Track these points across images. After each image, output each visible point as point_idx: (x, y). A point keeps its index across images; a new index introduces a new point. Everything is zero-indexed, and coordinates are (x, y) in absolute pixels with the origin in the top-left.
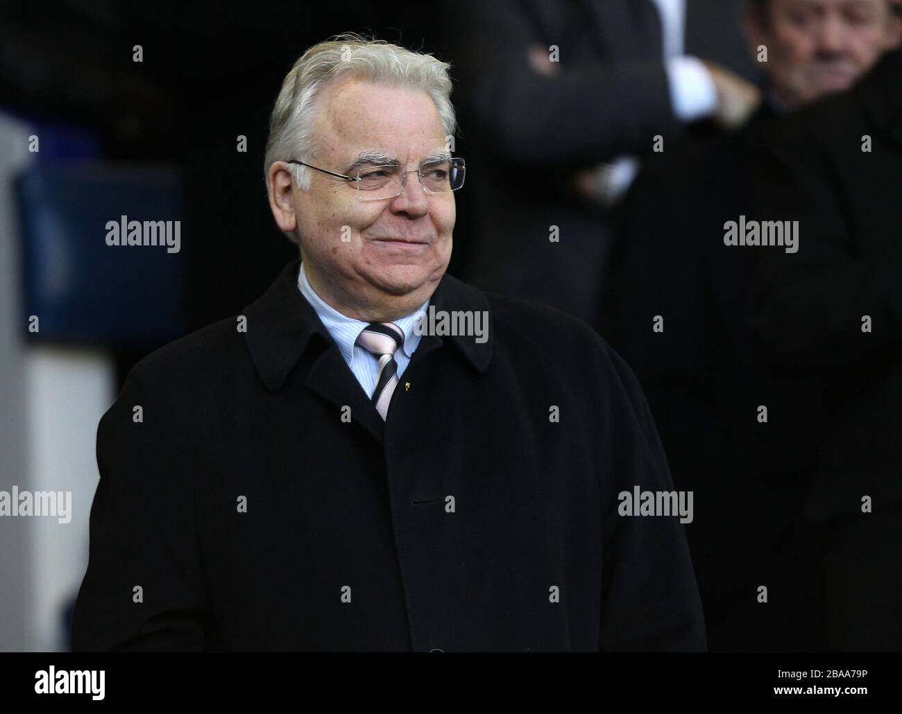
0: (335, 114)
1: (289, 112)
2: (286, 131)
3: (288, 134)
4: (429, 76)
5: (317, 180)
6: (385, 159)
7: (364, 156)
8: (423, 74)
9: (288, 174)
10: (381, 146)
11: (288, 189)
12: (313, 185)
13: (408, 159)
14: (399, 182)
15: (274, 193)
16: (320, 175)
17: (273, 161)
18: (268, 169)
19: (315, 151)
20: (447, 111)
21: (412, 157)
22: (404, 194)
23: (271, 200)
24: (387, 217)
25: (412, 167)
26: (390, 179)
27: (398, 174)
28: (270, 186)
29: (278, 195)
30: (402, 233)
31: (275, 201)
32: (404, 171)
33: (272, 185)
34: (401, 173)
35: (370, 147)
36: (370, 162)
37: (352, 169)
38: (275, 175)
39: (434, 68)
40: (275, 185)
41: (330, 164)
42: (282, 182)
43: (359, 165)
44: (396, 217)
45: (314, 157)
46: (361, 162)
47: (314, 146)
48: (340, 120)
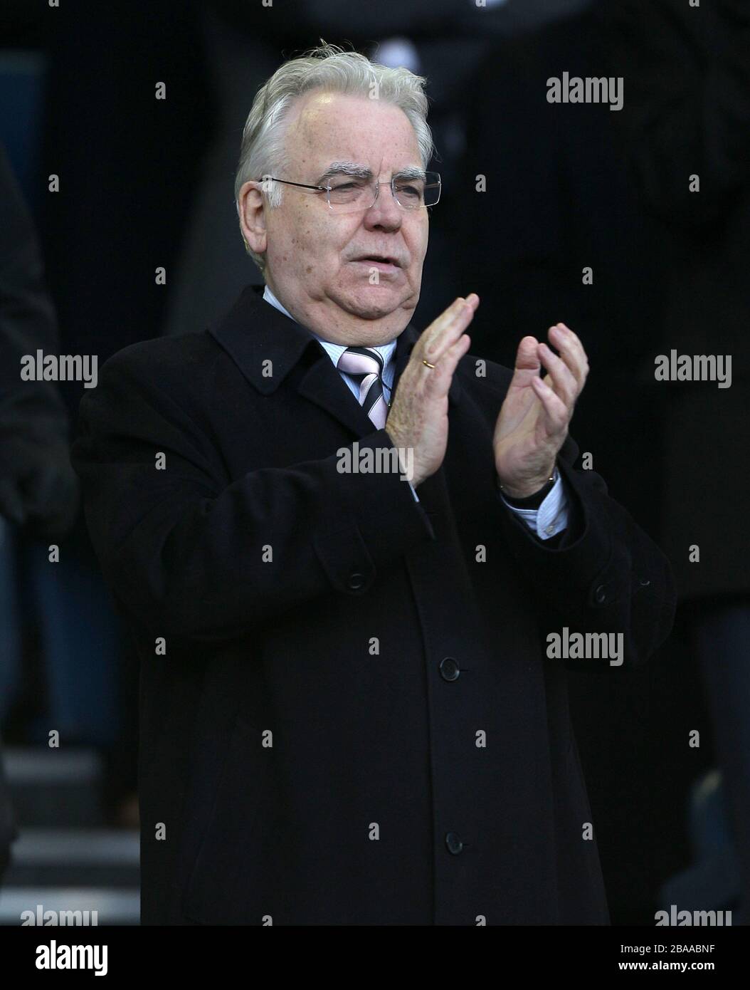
0: (306, 125)
1: (259, 128)
2: (256, 147)
3: (257, 151)
4: (404, 89)
5: (288, 194)
6: (357, 169)
7: (335, 167)
8: (397, 86)
9: (259, 194)
10: (354, 156)
11: (260, 210)
12: (284, 199)
13: (380, 170)
14: (372, 195)
15: (245, 216)
16: (291, 189)
17: (243, 182)
18: (238, 191)
19: (286, 164)
20: (423, 132)
21: (384, 168)
22: (377, 206)
23: (242, 223)
24: (362, 233)
25: (384, 179)
26: (362, 191)
27: (370, 186)
28: (240, 208)
29: (249, 217)
30: (378, 249)
31: (246, 224)
32: (376, 182)
33: (242, 208)
34: (373, 185)
35: (343, 157)
36: (342, 172)
37: (324, 179)
38: (246, 196)
39: (408, 81)
40: (246, 207)
41: (301, 176)
42: (253, 202)
43: (330, 176)
44: (371, 233)
45: (284, 170)
46: (333, 172)
47: (285, 158)
48: (311, 131)
